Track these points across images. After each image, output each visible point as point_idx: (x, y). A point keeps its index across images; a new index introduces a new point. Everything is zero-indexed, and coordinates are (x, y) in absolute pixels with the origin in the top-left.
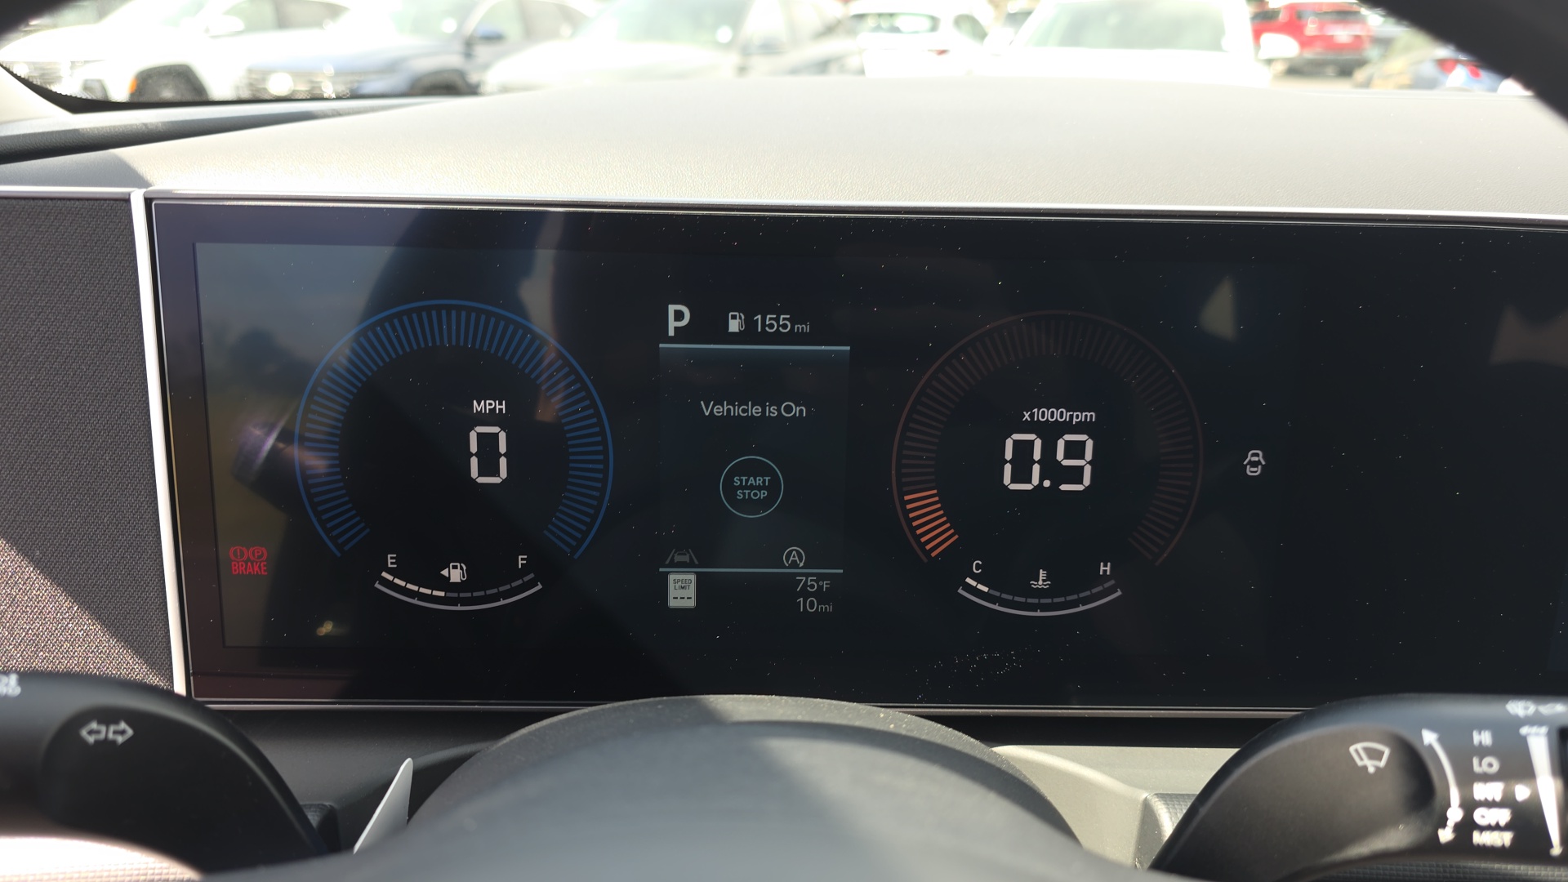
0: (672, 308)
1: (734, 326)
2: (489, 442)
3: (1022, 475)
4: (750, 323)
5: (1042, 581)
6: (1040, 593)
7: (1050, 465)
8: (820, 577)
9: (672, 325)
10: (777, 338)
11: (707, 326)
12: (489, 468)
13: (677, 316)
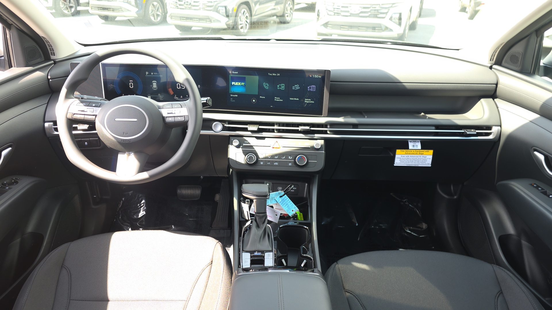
0: (146, 72)
1: (152, 74)
2: (131, 84)
3: (179, 87)
4: (153, 74)
5: (181, 97)
6: (181, 98)
7: (181, 86)
8: (162, 97)
9: (147, 74)
10: (156, 75)
11: (150, 74)
12: (131, 86)
13: (147, 73)
